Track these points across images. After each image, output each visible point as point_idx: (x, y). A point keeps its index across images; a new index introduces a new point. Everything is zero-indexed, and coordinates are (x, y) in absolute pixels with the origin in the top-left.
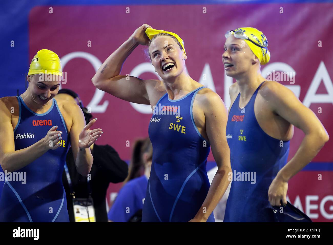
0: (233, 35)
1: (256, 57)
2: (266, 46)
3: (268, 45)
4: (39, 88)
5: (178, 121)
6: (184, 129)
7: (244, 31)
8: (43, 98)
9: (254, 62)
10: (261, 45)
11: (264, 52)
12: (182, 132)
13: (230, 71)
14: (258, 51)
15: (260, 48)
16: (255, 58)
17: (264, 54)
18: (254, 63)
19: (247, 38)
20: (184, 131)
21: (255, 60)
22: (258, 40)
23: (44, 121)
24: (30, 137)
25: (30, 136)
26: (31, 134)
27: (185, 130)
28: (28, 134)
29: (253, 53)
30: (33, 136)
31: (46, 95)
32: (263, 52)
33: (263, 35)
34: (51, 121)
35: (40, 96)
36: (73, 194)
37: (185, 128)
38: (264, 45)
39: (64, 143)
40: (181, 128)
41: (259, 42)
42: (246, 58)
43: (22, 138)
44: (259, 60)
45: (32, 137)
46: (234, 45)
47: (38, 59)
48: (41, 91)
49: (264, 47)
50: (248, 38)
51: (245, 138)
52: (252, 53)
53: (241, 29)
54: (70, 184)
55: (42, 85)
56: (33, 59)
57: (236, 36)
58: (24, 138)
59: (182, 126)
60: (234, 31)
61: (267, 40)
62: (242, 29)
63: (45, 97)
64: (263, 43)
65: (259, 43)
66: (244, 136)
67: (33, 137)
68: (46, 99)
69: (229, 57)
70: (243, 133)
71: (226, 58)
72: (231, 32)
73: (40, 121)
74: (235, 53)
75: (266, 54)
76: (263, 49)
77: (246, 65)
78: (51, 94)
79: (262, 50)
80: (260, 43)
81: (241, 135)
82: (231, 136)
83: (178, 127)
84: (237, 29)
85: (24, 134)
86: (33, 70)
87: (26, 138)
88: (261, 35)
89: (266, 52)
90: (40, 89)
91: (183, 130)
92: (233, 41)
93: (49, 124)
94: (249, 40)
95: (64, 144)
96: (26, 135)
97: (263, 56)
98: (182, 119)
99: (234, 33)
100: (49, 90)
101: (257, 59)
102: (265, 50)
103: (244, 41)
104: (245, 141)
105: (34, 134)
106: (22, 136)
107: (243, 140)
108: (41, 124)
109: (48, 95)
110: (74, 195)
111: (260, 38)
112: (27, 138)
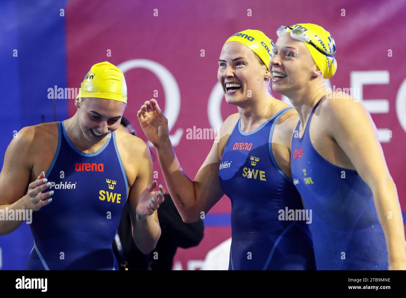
0: (289, 33)
1: (318, 69)
2: (333, 53)
3: (336, 52)
4: (91, 119)
5: (253, 164)
6: (263, 174)
7: (306, 30)
8: (97, 133)
9: (314, 75)
10: (327, 53)
11: (330, 62)
12: (261, 179)
13: (279, 84)
14: (321, 61)
15: (325, 56)
16: (317, 71)
17: (330, 65)
18: (314, 77)
19: (309, 41)
20: (263, 178)
21: (316, 73)
22: (323, 45)
23: (93, 165)
24: (70, 188)
25: (69, 185)
26: (71, 184)
27: (264, 176)
28: (66, 182)
29: (315, 63)
30: (73, 186)
31: (100, 129)
32: (328, 62)
33: (330, 38)
34: (102, 165)
35: (93, 130)
36: (125, 265)
37: (264, 172)
38: (331, 52)
39: (119, 197)
40: (259, 173)
41: (324, 47)
42: (305, 68)
43: (58, 188)
44: (321, 74)
45: (72, 188)
46: (288, 49)
47: (93, 76)
48: (95, 123)
49: (330, 56)
50: (311, 41)
51: (311, 179)
52: (313, 62)
53: (301, 26)
54: (121, 251)
55: (97, 115)
56: (87, 75)
57: (293, 35)
58: (60, 188)
59: (260, 171)
60: (291, 29)
61: (335, 45)
62: (303, 25)
63: (100, 133)
64: (330, 50)
65: (324, 50)
66: (309, 177)
67: (75, 188)
68: (100, 135)
69: (280, 63)
70: (307, 172)
71: (276, 65)
72: (286, 28)
73: (86, 165)
74: (290, 59)
75: (333, 65)
76: (328, 57)
77: (303, 78)
78: (108, 128)
79: (328, 59)
80: (326, 49)
81: (305, 176)
82: (297, 180)
83: (255, 173)
84: (295, 25)
85: (61, 183)
86: (85, 91)
87: (63, 188)
88: (329, 38)
89: (332, 62)
90: (93, 120)
91: (261, 176)
92: (288, 42)
93: (99, 170)
94: (311, 43)
95: (119, 199)
96: (63, 185)
97: (327, 68)
98: (258, 161)
99: (291, 31)
100: (106, 123)
101: (319, 72)
102: (331, 59)
103: (305, 44)
104: (312, 184)
105: (76, 183)
106: (59, 185)
107: (309, 183)
108: (88, 169)
109: (103, 130)
110: (127, 267)
111: (326, 42)
112: (65, 188)
